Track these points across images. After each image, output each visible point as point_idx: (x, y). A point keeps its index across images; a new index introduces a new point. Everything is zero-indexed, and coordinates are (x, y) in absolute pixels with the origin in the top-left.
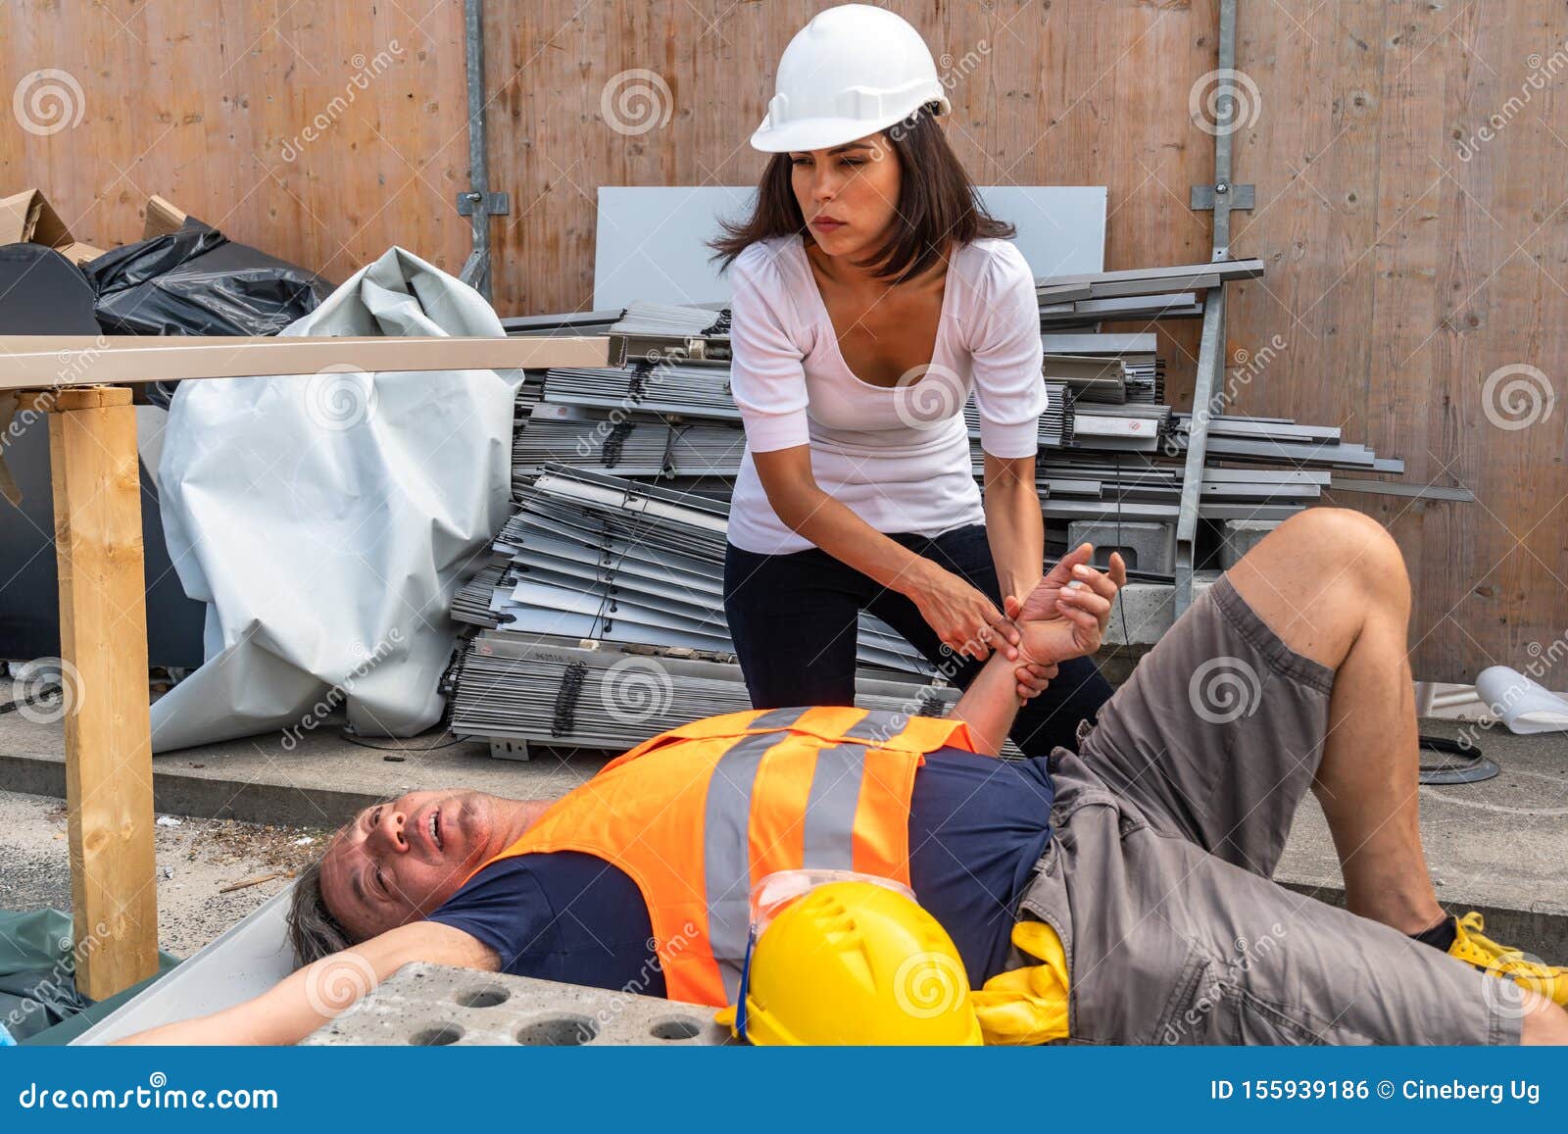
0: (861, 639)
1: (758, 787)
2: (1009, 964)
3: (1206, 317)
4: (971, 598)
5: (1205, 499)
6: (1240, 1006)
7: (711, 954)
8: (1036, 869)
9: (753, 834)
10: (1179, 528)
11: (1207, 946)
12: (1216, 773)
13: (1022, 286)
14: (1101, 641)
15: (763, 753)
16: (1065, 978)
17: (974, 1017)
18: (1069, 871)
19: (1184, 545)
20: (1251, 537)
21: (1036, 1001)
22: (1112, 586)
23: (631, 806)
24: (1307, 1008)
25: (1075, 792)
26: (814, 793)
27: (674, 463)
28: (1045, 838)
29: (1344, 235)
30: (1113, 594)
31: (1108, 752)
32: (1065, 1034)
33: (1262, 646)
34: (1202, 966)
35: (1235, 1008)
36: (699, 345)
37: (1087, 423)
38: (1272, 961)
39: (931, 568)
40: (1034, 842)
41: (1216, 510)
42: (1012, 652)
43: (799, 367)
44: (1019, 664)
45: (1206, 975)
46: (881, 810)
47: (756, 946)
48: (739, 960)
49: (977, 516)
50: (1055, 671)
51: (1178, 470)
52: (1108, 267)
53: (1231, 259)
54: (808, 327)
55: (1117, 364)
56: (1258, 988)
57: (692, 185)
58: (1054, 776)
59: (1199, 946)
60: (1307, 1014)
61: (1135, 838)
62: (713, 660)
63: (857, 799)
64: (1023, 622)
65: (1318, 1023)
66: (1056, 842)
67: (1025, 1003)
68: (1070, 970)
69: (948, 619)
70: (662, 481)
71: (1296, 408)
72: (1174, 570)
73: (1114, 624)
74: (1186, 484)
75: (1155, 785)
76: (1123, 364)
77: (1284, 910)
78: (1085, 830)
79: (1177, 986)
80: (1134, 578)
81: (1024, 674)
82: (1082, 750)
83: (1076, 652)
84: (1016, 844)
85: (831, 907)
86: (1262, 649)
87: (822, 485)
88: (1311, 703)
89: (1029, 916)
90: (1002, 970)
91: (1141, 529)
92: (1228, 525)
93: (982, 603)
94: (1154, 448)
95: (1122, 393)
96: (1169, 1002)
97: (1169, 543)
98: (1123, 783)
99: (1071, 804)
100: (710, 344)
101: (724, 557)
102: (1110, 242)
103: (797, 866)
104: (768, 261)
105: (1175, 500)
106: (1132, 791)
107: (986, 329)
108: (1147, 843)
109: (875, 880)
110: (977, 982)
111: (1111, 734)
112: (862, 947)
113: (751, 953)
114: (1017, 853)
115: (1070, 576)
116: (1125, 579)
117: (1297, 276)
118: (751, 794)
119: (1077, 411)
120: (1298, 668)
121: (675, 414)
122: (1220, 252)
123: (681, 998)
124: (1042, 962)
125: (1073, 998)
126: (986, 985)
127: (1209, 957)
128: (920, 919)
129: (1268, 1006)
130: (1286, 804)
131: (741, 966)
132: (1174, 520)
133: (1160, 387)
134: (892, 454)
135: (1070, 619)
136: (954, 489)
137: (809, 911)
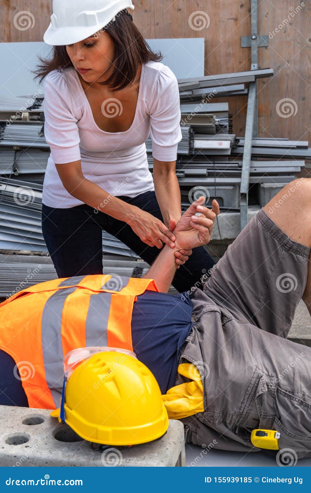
0: (104, 243)
1: (64, 311)
2: (177, 382)
3: (250, 95)
4: (154, 222)
5: (252, 174)
6: (276, 393)
7: (47, 386)
8: (186, 340)
9: (63, 333)
10: (241, 188)
11: (261, 369)
12: (262, 295)
13: (173, 86)
14: (210, 238)
15: (66, 297)
16: (201, 387)
17: (163, 406)
18: (201, 341)
19: (243, 195)
20: (273, 191)
21: (190, 397)
22: (213, 214)
23: (8, 324)
24: (304, 392)
25: (202, 307)
26: (90, 313)
27: (18, 168)
28: (190, 327)
29: (307, 57)
30: (214, 218)
31: (216, 288)
32: (203, 410)
33: (280, 239)
34: (259, 378)
35: (274, 394)
36: (27, 114)
37: (200, 144)
38: (289, 374)
39: (136, 209)
40: (186, 329)
41: (257, 179)
42: (173, 245)
43: (75, 126)
44: (176, 250)
45: (261, 381)
46: (119, 320)
47: (67, 382)
48: (61, 388)
49: (151, 187)
50: (191, 252)
51: (240, 162)
52: (206, 74)
53: (259, 69)
54: (79, 108)
55: (212, 117)
56: (283, 385)
57: (19, 41)
58: (193, 300)
59: (257, 369)
60: (304, 395)
61: (229, 324)
62: (40, 255)
63: (108, 315)
64: (176, 232)
65: (308, 398)
66: (194, 328)
67: (184, 398)
68: (203, 383)
69: (144, 231)
70: (13, 176)
71: (289, 133)
72: (239, 206)
73: (215, 231)
74: (244, 168)
75: (236, 301)
76: (214, 116)
77: (293, 352)
78: (206, 322)
79: (249, 386)
80: (223, 210)
81: (178, 254)
82: (204, 288)
83: (200, 244)
84: (177, 330)
85: (100, 362)
86: (280, 240)
87: (86, 177)
88: (301, 262)
89: (185, 361)
90: (174, 385)
91: (225, 189)
92: (262, 185)
93: (159, 223)
94: (229, 153)
95: (214, 129)
96: (246, 393)
97: (237, 195)
98: (222, 301)
99: (200, 312)
100: (31, 114)
101: (41, 209)
102: (206, 62)
103: (83, 346)
104: (61, 78)
105: (239, 175)
106: (226, 304)
107: (157, 105)
108: (234, 326)
109: (118, 350)
110: (164, 390)
111: (216, 279)
112: (114, 380)
113: (65, 385)
114: (178, 334)
115: (195, 210)
116: (219, 211)
117: (288, 75)
118: (61, 316)
119: (195, 138)
120: (295, 247)
121: (17, 146)
122: (254, 66)
123: (35, 407)
124: (191, 380)
125: (205, 394)
126: (168, 392)
127: (262, 373)
128: (139, 366)
129: (287, 393)
130: (292, 306)
131: (61, 391)
132: (238, 185)
133: (231, 126)
134: (114, 161)
135: (197, 229)
136: (142, 175)
137: (90, 366)
